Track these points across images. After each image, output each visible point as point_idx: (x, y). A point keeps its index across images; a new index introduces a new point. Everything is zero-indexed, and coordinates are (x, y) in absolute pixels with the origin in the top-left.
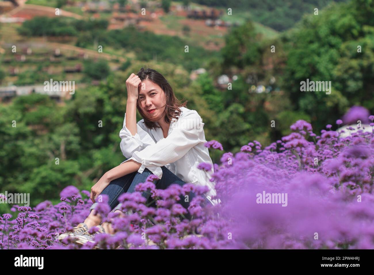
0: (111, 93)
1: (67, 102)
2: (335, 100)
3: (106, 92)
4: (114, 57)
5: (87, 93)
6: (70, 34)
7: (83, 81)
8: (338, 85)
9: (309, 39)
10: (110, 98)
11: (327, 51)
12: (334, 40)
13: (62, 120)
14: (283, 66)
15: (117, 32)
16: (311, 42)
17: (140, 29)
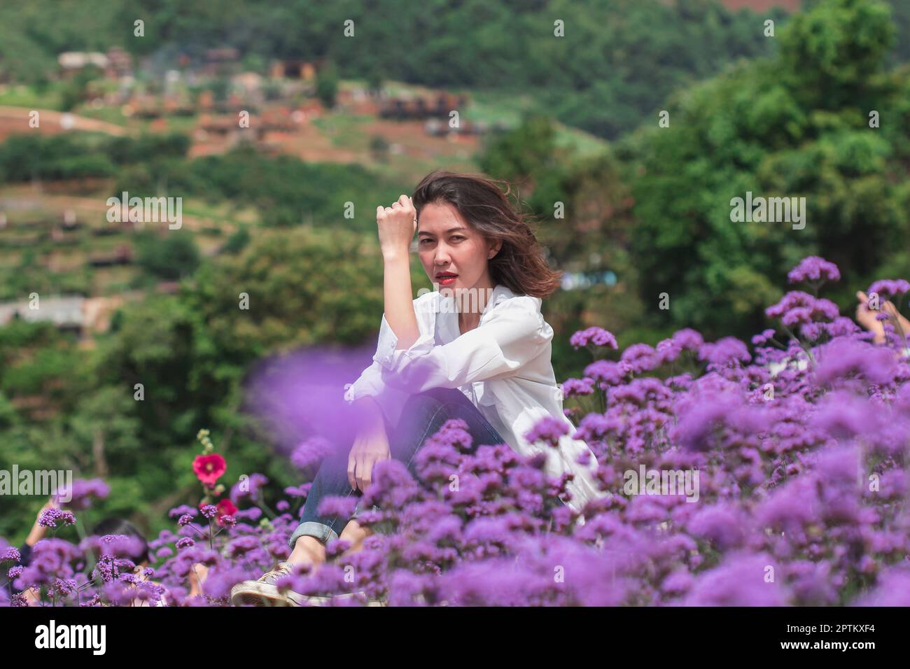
0: (209, 308)
1: (98, 337)
2: (756, 297)
3: (196, 308)
4: (209, 223)
5: (151, 312)
6: (98, 174)
7: (135, 286)
8: (759, 259)
9: (683, 150)
10: (207, 320)
11: (730, 179)
12: (748, 152)
13: (93, 379)
14: (623, 224)
15: (213, 161)
16: (690, 158)
17: (268, 151)
